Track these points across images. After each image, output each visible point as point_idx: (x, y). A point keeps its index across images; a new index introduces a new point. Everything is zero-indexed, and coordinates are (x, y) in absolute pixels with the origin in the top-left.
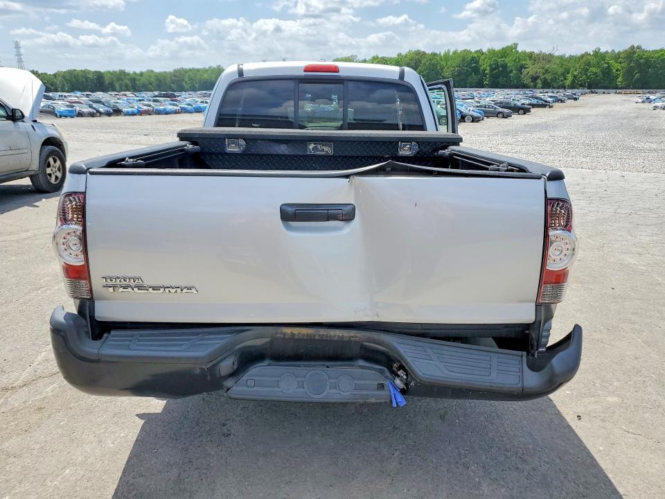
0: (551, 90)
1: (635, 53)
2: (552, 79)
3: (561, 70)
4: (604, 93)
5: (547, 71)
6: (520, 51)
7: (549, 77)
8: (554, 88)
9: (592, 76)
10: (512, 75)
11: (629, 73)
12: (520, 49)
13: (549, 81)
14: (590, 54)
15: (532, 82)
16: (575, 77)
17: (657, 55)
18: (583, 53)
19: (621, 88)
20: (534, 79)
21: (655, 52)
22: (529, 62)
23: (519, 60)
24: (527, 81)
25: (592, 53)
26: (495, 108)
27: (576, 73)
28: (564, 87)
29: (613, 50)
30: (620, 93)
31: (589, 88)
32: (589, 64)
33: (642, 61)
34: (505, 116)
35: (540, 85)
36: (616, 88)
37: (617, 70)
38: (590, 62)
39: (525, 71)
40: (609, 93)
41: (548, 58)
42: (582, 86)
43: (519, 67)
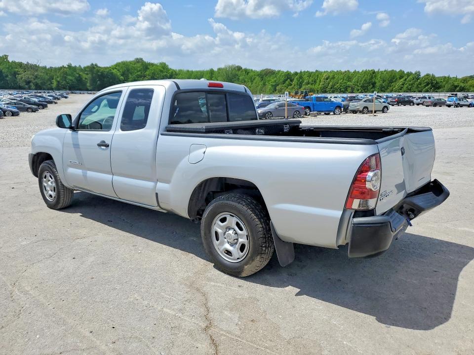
0: (43, 91)
1: (94, 68)
2: (41, 83)
3: (47, 77)
4: (80, 93)
5: (36, 77)
6: (10, 61)
7: (39, 81)
8: (44, 89)
9: (70, 82)
10: (8, 79)
11: (93, 81)
12: (10, 59)
13: (40, 84)
14: (65, 67)
15: (26, 85)
16: (58, 82)
17: (107, 70)
18: (61, 66)
19: (91, 90)
20: (28, 83)
21: (106, 68)
22: (21, 70)
23: (12, 68)
24: (23, 84)
25: (67, 67)
26: (24, 105)
27: (58, 79)
28: (52, 89)
29: (80, 66)
30: (91, 93)
31: (70, 89)
32: (66, 73)
33: (99, 74)
34: (34, 111)
35: (33, 87)
36: (87, 90)
37: (86, 79)
38: (66, 72)
39: (19, 77)
40: (83, 93)
41: (35, 68)
42: (64, 88)
43: (13, 73)
